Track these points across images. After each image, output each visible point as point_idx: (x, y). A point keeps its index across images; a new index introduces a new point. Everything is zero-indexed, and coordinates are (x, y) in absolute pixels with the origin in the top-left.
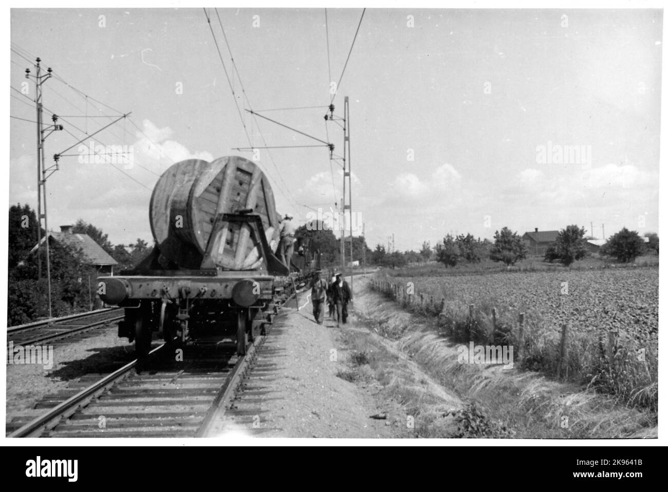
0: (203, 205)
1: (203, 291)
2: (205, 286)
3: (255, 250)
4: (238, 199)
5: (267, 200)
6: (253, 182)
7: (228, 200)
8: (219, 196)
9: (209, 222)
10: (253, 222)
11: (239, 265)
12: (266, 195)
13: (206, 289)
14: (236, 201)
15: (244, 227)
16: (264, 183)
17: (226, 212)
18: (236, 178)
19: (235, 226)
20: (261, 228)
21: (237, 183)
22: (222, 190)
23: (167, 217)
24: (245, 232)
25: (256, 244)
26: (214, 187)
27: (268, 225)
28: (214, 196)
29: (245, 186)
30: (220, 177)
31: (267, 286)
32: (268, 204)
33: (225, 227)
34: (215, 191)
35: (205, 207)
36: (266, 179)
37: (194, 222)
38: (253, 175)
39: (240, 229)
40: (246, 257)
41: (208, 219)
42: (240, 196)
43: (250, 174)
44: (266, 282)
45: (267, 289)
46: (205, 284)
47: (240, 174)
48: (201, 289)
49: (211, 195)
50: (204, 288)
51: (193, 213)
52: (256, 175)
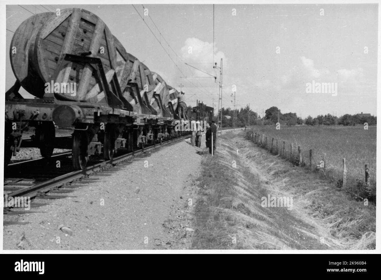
0: (49, 46)
1: (35, 114)
2: (37, 110)
3: (97, 86)
4: (82, 44)
5: (109, 48)
6: (96, 32)
7: (73, 44)
8: (63, 40)
9: (54, 60)
10: (95, 63)
11: (81, 97)
12: (108, 43)
13: (39, 112)
14: (81, 46)
15: (87, 67)
16: (106, 33)
17: (70, 53)
18: (80, 27)
19: (78, 65)
20: (102, 69)
21: (81, 31)
22: (66, 35)
23: (25, 56)
24: (88, 72)
25: (98, 82)
26: (59, 32)
27: (110, 68)
28: (59, 39)
29: (88, 34)
30: (65, 24)
31: (90, 113)
32: (110, 51)
33: (68, 65)
34: (60, 35)
35: (50, 47)
36: (109, 31)
37: (39, 58)
38: (96, 27)
39: (83, 69)
40: (88, 91)
41: (53, 57)
42: (84, 42)
43: (94, 25)
44: (89, 109)
45: (90, 115)
46: (38, 108)
47: (85, 24)
48: (33, 112)
49: (57, 38)
50: (37, 112)
51: (38, 51)
52: (99, 27)
